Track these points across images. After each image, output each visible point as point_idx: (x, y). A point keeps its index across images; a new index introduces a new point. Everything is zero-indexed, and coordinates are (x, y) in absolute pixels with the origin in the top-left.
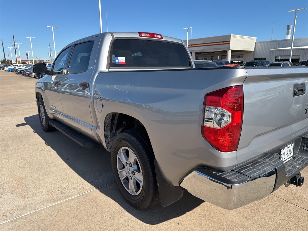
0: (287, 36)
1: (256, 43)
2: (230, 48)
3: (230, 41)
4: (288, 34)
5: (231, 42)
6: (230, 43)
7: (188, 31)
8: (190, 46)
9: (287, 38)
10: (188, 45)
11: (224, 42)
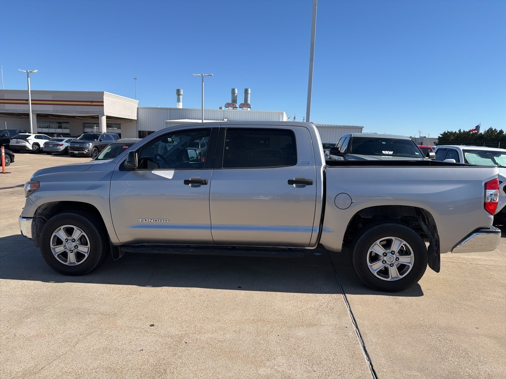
0: (179, 104)
1: (138, 108)
2: (104, 112)
3: (103, 102)
4: (179, 101)
5: (105, 104)
6: (103, 106)
7: (30, 76)
8: (35, 102)
9: (179, 106)
10: (32, 100)
11: (92, 102)
